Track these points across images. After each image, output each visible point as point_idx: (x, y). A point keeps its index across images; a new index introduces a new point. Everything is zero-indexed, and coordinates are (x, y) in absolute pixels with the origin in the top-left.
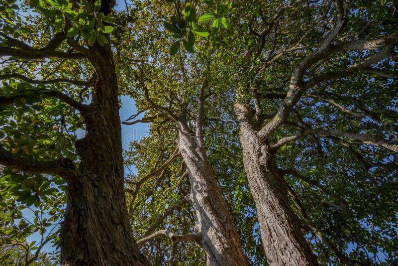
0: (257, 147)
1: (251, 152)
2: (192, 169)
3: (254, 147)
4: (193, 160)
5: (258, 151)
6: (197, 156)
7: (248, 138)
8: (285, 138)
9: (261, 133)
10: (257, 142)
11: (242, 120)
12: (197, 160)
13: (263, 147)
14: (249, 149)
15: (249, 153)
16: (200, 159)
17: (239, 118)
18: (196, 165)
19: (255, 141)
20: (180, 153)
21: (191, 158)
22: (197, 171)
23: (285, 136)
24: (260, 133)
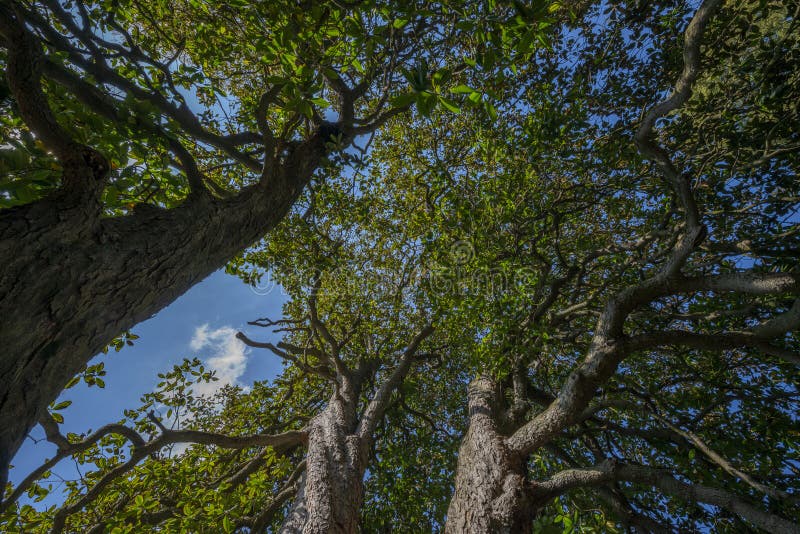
0: (496, 473)
1: (477, 480)
2: (314, 470)
3: (489, 471)
4: (327, 453)
5: (496, 482)
6: (343, 450)
7: (480, 446)
8: (571, 471)
9: (515, 441)
10: (498, 460)
11: (478, 409)
12: (338, 457)
13: (510, 478)
14: (474, 473)
15: (471, 482)
16: (345, 458)
17: (472, 404)
18: (329, 467)
19: (495, 455)
20: (309, 432)
21: (326, 448)
22: (323, 480)
23: (575, 465)
24: (510, 441)
